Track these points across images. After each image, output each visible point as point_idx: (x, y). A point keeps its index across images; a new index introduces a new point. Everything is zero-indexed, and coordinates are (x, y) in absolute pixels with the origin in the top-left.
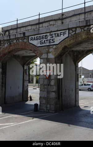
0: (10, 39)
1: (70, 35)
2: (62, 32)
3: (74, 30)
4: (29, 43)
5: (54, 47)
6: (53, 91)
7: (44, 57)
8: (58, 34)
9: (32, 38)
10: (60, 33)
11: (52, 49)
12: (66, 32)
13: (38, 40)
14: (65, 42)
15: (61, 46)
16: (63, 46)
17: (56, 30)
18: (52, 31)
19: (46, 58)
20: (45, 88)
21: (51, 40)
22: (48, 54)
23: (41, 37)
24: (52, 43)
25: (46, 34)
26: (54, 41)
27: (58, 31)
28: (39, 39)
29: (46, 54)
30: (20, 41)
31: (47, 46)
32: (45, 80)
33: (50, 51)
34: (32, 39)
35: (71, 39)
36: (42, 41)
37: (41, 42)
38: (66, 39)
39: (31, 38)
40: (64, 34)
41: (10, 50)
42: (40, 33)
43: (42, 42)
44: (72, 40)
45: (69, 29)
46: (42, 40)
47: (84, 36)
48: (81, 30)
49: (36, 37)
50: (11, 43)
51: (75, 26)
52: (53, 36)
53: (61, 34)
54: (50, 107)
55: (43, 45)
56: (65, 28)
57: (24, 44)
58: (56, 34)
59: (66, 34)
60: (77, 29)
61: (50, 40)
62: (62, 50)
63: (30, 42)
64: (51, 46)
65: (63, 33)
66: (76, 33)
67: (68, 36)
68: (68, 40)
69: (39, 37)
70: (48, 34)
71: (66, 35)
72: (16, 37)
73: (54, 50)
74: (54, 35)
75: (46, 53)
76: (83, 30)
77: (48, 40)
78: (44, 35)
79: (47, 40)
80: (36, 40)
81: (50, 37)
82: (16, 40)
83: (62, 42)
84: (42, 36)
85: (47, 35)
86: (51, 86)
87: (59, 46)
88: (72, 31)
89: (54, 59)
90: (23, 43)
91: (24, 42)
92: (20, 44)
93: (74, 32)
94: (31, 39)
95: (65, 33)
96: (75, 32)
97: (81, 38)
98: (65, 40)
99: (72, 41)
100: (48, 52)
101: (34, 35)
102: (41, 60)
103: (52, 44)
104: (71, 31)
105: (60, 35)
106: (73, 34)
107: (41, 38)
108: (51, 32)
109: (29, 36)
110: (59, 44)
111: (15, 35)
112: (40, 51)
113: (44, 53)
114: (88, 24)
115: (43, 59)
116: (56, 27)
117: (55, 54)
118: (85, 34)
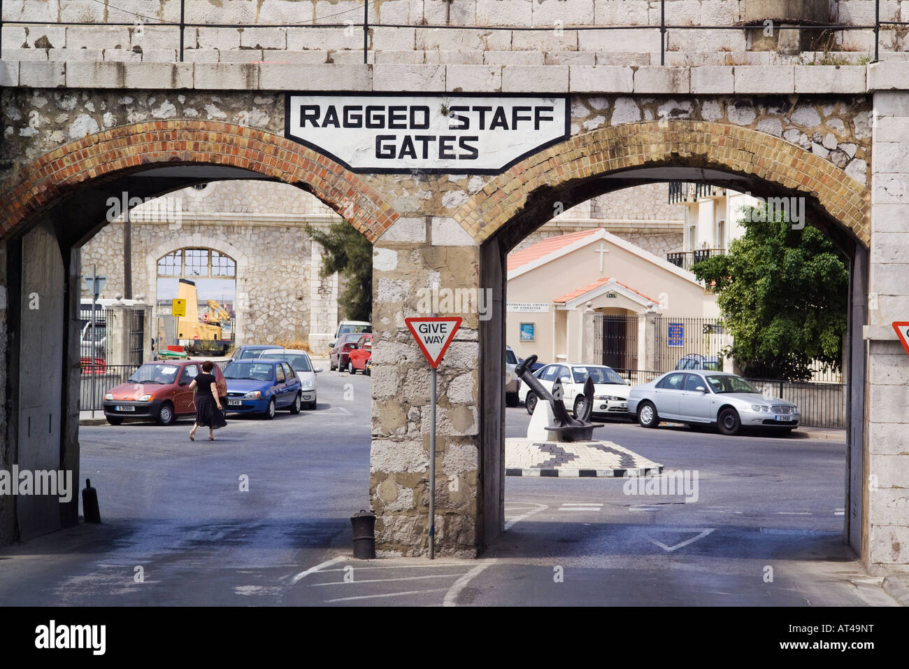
0: (126, 92)
1: (575, 129)
3: (598, 105)
4: (288, 135)
5: (476, 182)
7: (404, 237)
9: (317, 108)
10: (515, 109)
11: (458, 195)
12: (550, 109)
13: (359, 125)
14: (546, 166)
15: (518, 182)
16: (532, 186)
17: (491, 90)
18: (465, 90)
19: (420, 246)
20: (407, 421)
21: (456, 144)
22: (435, 221)
23: (386, 113)
24: (462, 157)
25: (418, 101)
26: (475, 151)
27: (499, 94)
28: (369, 125)
29: (421, 222)
30: (214, 112)
31: (426, 173)
32: (412, 374)
33: (446, 203)
34: (312, 112)
35: (583, 156)
37: (384, 142)
38: (551, 151)
39: (303, 108)
40: (538, 119)
41: (118, 165)
42: (377, 89)
44: (588, 159)
45: (571, 98)
47: (653, 148)
48: (642, 115)
49: (346, 109)
50: (131, 115)
51: (609, 89)
52: (466, 120)
55: (396, 163)
56: (552, 91)
57: (246, 141)
58: (490, 109)
60: (619, 104)
61: (443, 139)
62: (527, 205)
63: (296, 130)
64: (452, 178)
65: (532, 114)
66: (614, 122)
67: (562, 133)
68: (565, 158)
69: (369, 109)
70: (434, 104)
72: (185, 83)
73: (472, 202)
74: (474, 117)
75: (419, 214)
76: (649, 116)
77: (434, 138)
79: (426, 139)
80: (347, 125)
82: (180, 108)
83: (525, 164)
85: (427, 110)
86: (452, 405)
87: (508, 182)
88: (587, 112)
91: (242, 124)
92: (212, 135)
93: (601, 119)
95: (542, 114)
96: (608, 121)
97: (641, 158)
98: (541, 156)
99: (587, 164)
100: (432, 214)
101: (332, 94)
102: (384, 252)
103: (457, 164)
104: (580, 111)
105: (515, 118)
106: (592, 125)
107: (381, 118)
108: (458, 94)
109: (288, 94)
110: (507, 172)
111: (168, 72)
112: (375, 199)
113: (405, 216)
114: (683, 90)
115: (397, 249)
116: (493, 74)
117: (482, 225)
118: (660, 135)
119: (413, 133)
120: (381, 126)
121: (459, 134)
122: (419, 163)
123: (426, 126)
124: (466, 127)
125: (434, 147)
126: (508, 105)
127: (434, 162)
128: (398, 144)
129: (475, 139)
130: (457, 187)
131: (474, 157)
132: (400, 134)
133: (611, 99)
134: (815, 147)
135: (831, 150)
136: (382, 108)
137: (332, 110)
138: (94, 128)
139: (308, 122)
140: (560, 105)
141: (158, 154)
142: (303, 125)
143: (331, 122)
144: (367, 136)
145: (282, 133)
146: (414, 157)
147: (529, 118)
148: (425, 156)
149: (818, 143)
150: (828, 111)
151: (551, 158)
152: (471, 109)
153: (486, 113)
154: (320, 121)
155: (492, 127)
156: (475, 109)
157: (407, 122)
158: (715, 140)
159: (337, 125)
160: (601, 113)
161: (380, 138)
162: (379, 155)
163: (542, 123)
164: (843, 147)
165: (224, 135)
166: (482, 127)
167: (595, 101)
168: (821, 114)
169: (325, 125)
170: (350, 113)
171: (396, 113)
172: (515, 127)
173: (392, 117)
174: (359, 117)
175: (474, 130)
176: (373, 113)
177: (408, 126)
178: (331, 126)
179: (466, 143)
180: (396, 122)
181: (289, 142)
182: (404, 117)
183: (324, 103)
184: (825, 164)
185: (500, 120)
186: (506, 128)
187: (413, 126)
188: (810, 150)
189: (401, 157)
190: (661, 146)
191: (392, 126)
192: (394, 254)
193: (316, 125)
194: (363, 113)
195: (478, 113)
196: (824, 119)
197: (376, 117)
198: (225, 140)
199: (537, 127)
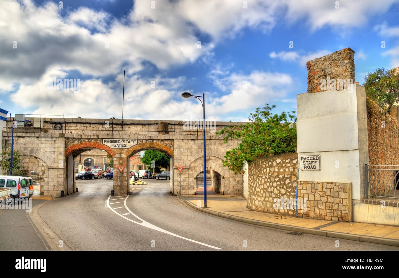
0: (82, 138)
1: (138, 143)
3: (141, 140)
4: (102, 144)
5: (126, 150)
6: (125, 181)
7: (117, 156)
8: (129, 141)
9: (106, 140)
11: (124, 151)
12: (135, 141)
14: (135, 148)
16: (133, 150)
19: (119, 157)
20: (118, 179)
21: (124, 145)
22: (121, 154)
25: (119, 140)
27: (129, 139)
30: (93, 141)
31: (120, 148)
32: (118, 173)
33: (122, 152)
38: (136, 146)
41: (81, 147)
42: (114, 138)
45: (138, 139)
46: (115, 143)
50: (82, 141)
51: (143, 138)
54: (123, 191)
55: (116, 147)
56: (135, 138)
57: (97, 144)
60: (144, 140)
64: (123, 149)
66: (143, 142)
67: (137, 144)
70: (121, 140)
71: (136, 143)
73: (126, 152)
74: (126, 142)
75: (119, 153)
76: (147, 142)
78: (118, 140)
79: (120, 144)
81: (122, 142)
82: (89, 140)
83: (132, 147)
86: (124, 177)
87: (130, 149)
89: (126, 158)
91: (97, 142)
92: (93, 144)
93: (142, 142)
94: (104, 141)
98: (134, 146)
99: (140, 147)
100: (121, 153)
101: (108, 139)
103: (124, 147)
104: (139, 141)
106: (140, 143)
108: (124, 139)
109: (103, 139)
111: (87, 136)
112: (114, 152)
113: (117, 153)
114: (151, 139)
116: (128, 136)
117: (127, 155)
118: (149, 144)
119: (118, 144)
121: (124, 144)
122: (119, 147)
123: (120, 143)
125: (121, 145)
126: (130, 140)
127: (121, 147)
130: (124, 150)
131: (126, 146)
132: (117, 144)
133: (143, 139)
138: (78, 143)
140: (137, 140)
141: (86, 146)
142: (104, 142)
144: (112, 144)
147: (133, 142)
149: (167, 145)
152: (125, 141)
153: (127, 141)
155: (128, 143)
157: (118, 142)
158: (155, 144)
161: (114, 144)
162: (114, 146)
164: (170, 145)
168: (168, 142)
170: (110, 141)
171: (116, 141)
175: (126, 143)
176: (113, 141)
178: (108, 143)
184: (168, 148)
186: (130, 143)
189: (117, 146)
192: (116, 158)
193: (106, 142)
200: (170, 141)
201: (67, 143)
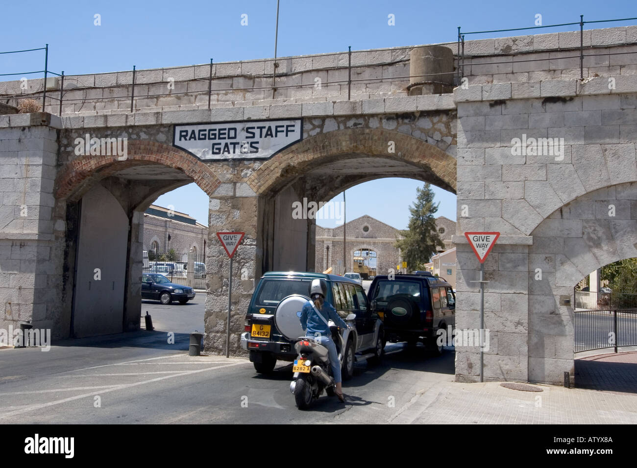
0: (108, 128)
1: (305, 136)
2: (283, 126)
3: (317, 122)
4: (174, 145)
5: (257, 165)
7: (224, 193)
8: (270, 128)
9: (187, 131)
10: (277, 127)
11: (249, 172)
12: (293, 126)
13: (205, 139)
14: (291, 155)
15: (277, 163)
16: (283, 165)
17: (264, 118)
18: (253, 118)
19: (231, 197)
21: (249, 146)
22: (238, 185)
23: (217, 132)
24: (251, 152)
25: (232, 126)
26: (257, 149)
27: (269, 120)
28: (210, 139)
29: (231, 186)
30: (143, 136)
31: (235, 160)
33: (243, 175)
34: (184, 134)
36: (220, 144)
37: (216, 147)
38: (294, 147)
39: (181, 132)
40: (287, 131)
41: (104, 163)
42: (212, 120)
43: (219, 149)
44: (311, 150)
45: (302, 119)
46: (217, 141)
47: (344, 144)
48: (339, 127)
49: (200, 131)
51: (320, 113)
52: (254, 134)
53: (279, 129)
55: (220, 157)
56: (293, 116)
57: (156, 148)
58: (264, 127)
59: (293, 131)
60: (327, 122)
62: (282, 175)
63: (177, 143)
64: (246, 162)
65: (284, 129)
66: (325, 131)
67: (299, 138)
68: (300, 150)
69: (210, 130)
70: (239, 126)
71: (295, 136)
72: (131, 122)
73: (255, 175)
74: (257, 131)
75: (230, 182)
76: (342, 127)
77: (238, 143)
78: (227, 126)
79: (235, 144)
80: (200, 139)
81: (245, 134)
82: (130, 134)
84: (220, 130)
85: (235, 129)
87: (272, 164)
88: (311, 127)
89: (254, 201)
90: (154, 145)
91: (156, 140)
92: (142, 147)
93: (318, 130)
94: (181, 136)
95: (289, 129)
96: (322, 131)
97: (338, 149)
100: (236, 180)
101: (193, 124)
102: (213, 200)
103: (248, 156)
104: (308, 126)
105: (277, 132)
106: (313, 133)
107: (215, 135)
108: (249, 121)
109: (175, 125)
110: (272, 159)
111: (124, 118)
112: (211, 175)
113: (224, 183)
114: (359, 112)
115: (220, 199)
116: (265, 109)
117: (260, 187)
118: (347, 136)
119: (229, 141)
120: (215, 138)
121: (250, 140)
122: (230, 156)
123: (235, 137)
124: (253, 137)
125: (238, 148)
126: (273, 125)
127: (238, 155)
128: (222, 146)
129: (257, 143)
130: (248, 167)
131: (257, 152)
132: (223, 142)
133: (324, 118)
134: (429, 139)
135: (438, 141)
136: (215, 130)
137: (193, 132)
139: (183, 138)
140: (298, 124)
142: (180, 140)
143: (193, 138)
144: (208, 144)
145: (171, 144)
146: (229, 153)
147: (283, 131)
148: (234, 152)
149: (430, 137)
150: (436, 119)
151: (293, 151)
152: (256, 128)
153: (263, 130)
154: (188, 138)
155: (266, 137)
156: (258, 128)
157: (226, 136)
158: (376, 138)
159: (195, 139)
160: (318, 127)
163: (289, 133)
164: (445, 139)
165: (147, 147)
166: (261, 137)
167: (315, 121)
168: (432, 122)
169: (190, 139)
170: (201, 133)
171: (222, 132)
172: (276, 136)
173: (220, 134)
174: (205, 135)
175: (257, 138)
176: (211, 132)
177: (227, 138)
178: (192, 140)
179: (253, 145)
180: (221, 136)
181: (174, 148)
182: (225, 134)
183: (190, 129)
184: (434, 149)
185: (269, 133)
186: (272, 136)
187: (229, 138)
188: (427, 141)
189: (223, 153)
190: (348, 142)
191: (220, 138)
192: (218, 201)
193: (186, 139)
194: (207, 133)
195: (259, 130)
196: (434, 124)
197: (213, 134)
198: (147, 149)
199: (287, 136)
200: (444, 118)
201: (62, 149)
